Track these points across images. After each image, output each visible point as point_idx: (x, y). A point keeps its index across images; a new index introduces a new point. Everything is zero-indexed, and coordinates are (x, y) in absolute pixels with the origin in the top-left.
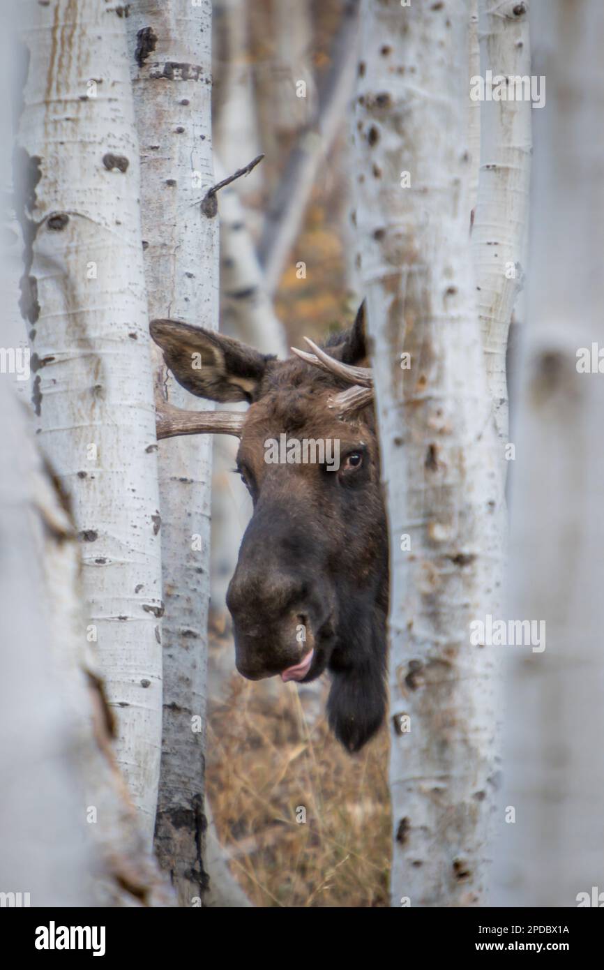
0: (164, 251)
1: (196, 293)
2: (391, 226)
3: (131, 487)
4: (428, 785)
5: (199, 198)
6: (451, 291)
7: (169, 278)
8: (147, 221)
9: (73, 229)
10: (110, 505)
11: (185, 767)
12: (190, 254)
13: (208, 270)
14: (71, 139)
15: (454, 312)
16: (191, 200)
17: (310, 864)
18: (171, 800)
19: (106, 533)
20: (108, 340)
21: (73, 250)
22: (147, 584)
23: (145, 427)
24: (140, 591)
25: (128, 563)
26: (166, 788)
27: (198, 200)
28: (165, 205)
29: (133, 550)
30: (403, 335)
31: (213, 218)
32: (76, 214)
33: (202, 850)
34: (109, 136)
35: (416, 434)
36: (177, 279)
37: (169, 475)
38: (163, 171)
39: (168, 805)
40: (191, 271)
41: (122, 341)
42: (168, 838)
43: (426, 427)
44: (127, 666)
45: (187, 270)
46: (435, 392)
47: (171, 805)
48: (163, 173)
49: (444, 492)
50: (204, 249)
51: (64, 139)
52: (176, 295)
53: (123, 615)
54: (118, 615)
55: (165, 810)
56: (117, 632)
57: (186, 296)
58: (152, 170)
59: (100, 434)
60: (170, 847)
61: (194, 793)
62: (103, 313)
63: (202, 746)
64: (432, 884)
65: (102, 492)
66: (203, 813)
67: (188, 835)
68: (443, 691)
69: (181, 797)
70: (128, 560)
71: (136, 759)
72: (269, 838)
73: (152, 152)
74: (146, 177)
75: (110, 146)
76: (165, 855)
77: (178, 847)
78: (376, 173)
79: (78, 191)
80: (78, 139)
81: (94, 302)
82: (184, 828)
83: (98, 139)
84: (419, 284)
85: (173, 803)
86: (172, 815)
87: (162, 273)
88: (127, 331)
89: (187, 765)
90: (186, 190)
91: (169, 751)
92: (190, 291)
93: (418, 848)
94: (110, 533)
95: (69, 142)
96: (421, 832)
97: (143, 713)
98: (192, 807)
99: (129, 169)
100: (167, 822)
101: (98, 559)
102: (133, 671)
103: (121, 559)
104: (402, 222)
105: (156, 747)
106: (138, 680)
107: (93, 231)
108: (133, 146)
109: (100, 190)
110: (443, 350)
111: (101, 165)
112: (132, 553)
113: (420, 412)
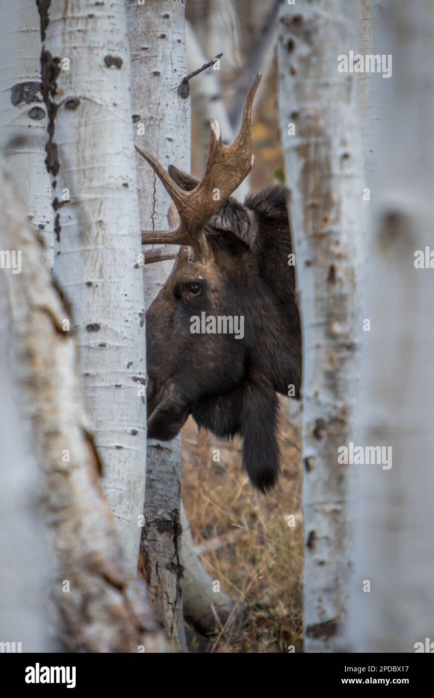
0: (152, 122)
1: (174, 152)
2: (303, 109)
3: (124, 293)
4: (330, 507)
5: (176, 84)
6: (346, 156)
7: (155, 141)
8: (140, 101)
9: (83, 109)
10: (110, 306)
11: (166, 490)
12: (170, 124)
13: (183, 136)
14: (82, 45)
15: (348, 171)
16: (171, 86)
17: (258, 557)
18: (156, 513)
19: (106, 325)
20: (108, 188)
21: (83, 124)
22: (136, 362)
23: (134, 250)
24: (131, 367)
25: (122, 347)
26: (153, 505)
27: (176, 86)
28: (152, 90)
29: (125, 338)
30: (311, 187)
31: (187, 99)
32: (85, 98)
33: (179, 548)
34: (109, 42)
35: (321, 259)
36: (160, 142)
37: (155, 282)
38: (151, 65)
39: (154, 517)
40: (170, 137)
41: (118, 189)
42: (154, 540)
43: (328, 253)
44: (121, 420)
45: (168, 136)
46: (334, 228)
47: (156, 517)
48: (151, 67)
49: (341, 299)
50: (180, 120)
51: (77, 45)
52: (160, 153)
53: (118, 384)
54: (115, 384)
55: (152, 520)
56: (114, 396)
57: (167, 154)
58: (143, 65)
59: (102, 254)
60: (156, 546)
61: (173, 509)
62: (104, 169)
63: (178, 475)
64: (331, 577)
65: (103, 296)
66: (179, 522)
67: (168, 537)
68: (340, 440)
69: (163, 511)
70: (122, 344)
71: (128, 486)
72: (231, 538)
73: (143, 52)
74: (138, 70)
75: (109, 50)
76: (152, 552)
77: (161, 546)
78: (293, 72)
79: (86, 82)
80: (87, 44)
81: (98, 161)
82: (165, 533)
83: (101, 45)
84: (323, 151)
85: (158, 515)
86: (157, 524)
87: (150, 138)
88: (121, 182)
89: (168, 489)
90: (167, 79)
91: (155, 478)
92: (170, 151)
93: (323, 552)
94: (109, 326)
95: (80, 47)
96: (324, 541)
97: (133, 453)
98: (171, 518)
99: (123, 66)
100: (153, 529)
101: (101, 344)
102: (125, 423)
103: (117, 344)
104: (311, 107)
105: (142, 477)
106: (130, 429)
107: (97, 111)
108: (126, 49)
109: (102, 81)
110: (340, 198)
111: (103, 63)
112: (125, 340)
113: (324, 243)
